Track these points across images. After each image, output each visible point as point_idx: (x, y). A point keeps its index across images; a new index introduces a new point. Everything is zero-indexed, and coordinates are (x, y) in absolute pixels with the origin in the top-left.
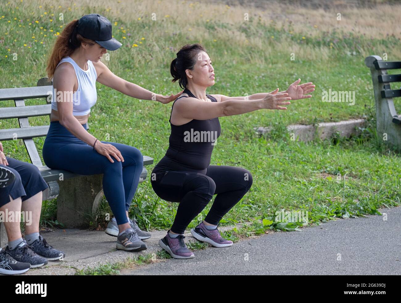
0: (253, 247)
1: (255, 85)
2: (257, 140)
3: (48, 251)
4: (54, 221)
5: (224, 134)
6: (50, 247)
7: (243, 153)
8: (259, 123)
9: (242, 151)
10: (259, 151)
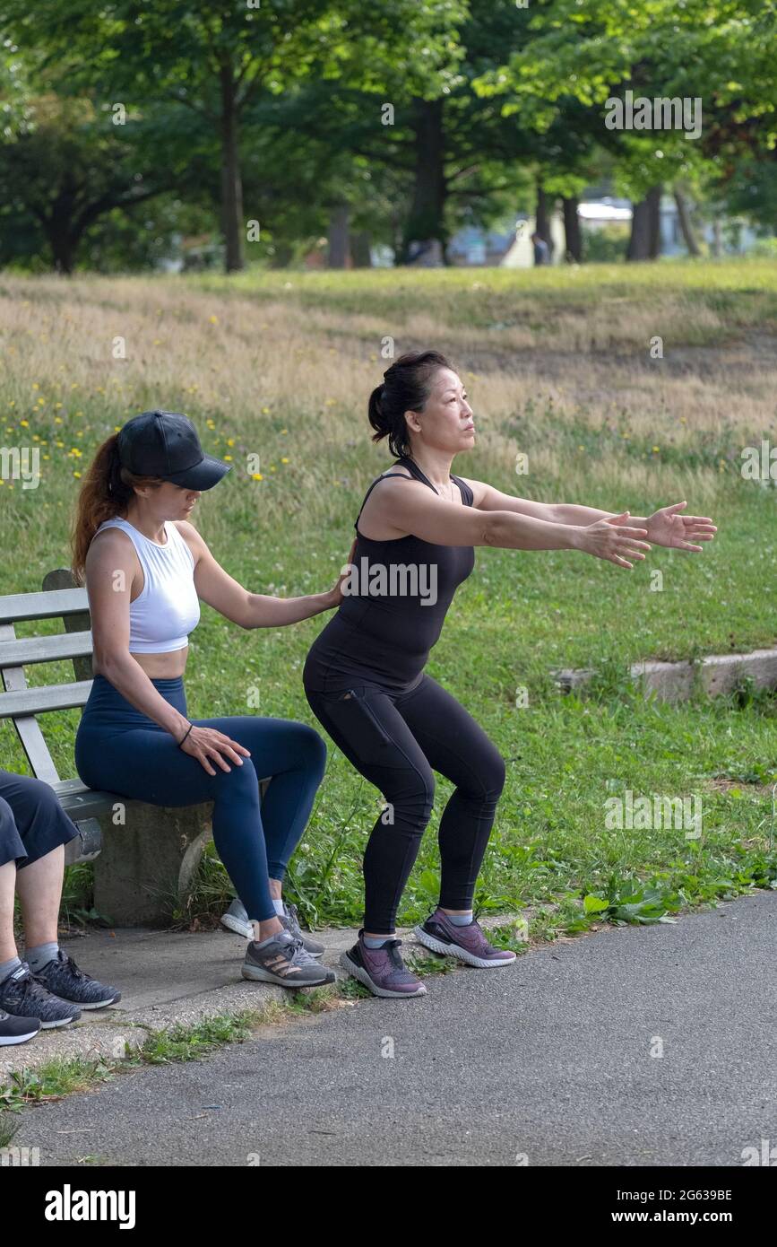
0: (563, 965)
1: (546, 567)
2: (559, 700)
3: (79, 987)
4: (88, 909)
5: (480, 689)
6: (84, 978)
7: (529, 734)
8: (561, 659)
9: (524, 729)
10: (564, 727)
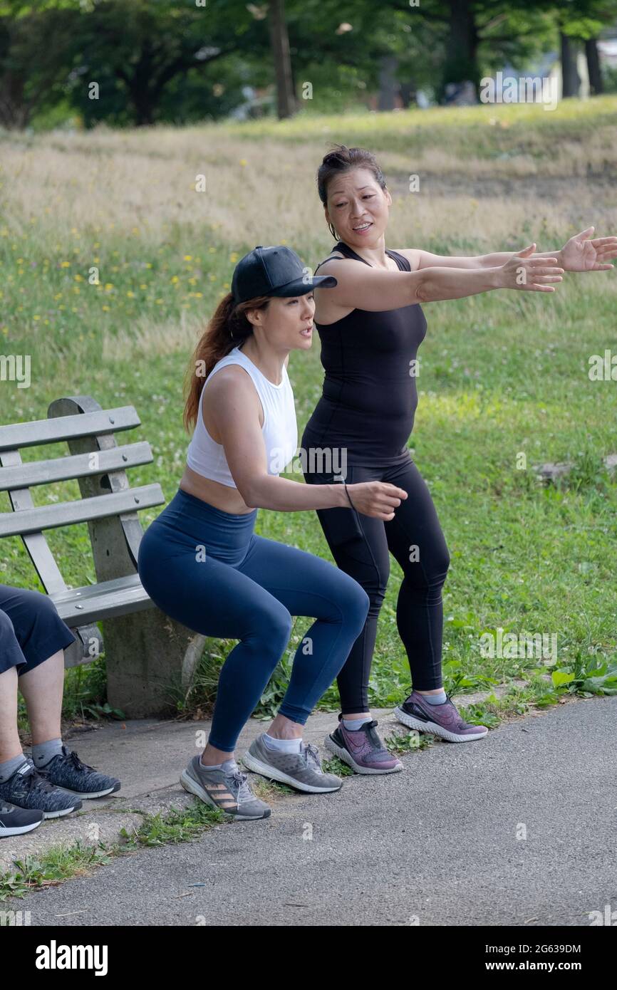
0: (530, 736)
1: (535, 372)
2: (541, 492)
3: (82, 778)
4: (102, 704)
5: (469, 485)
6: (86, 770)
7: (511, 524)
8: (543, 454)
9: (508, 521)
10: (544, 516)
